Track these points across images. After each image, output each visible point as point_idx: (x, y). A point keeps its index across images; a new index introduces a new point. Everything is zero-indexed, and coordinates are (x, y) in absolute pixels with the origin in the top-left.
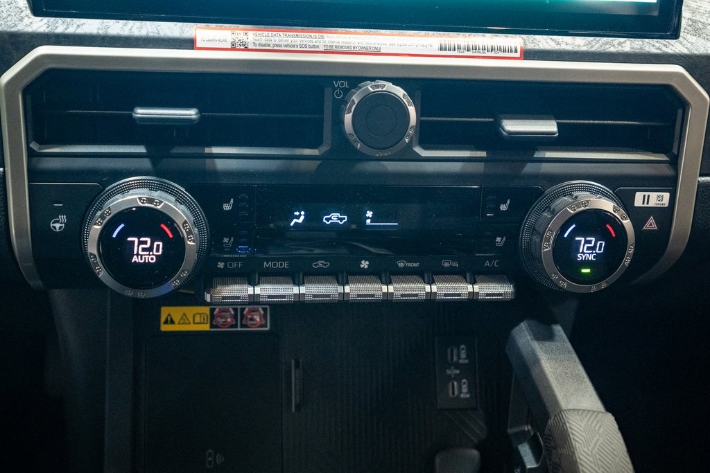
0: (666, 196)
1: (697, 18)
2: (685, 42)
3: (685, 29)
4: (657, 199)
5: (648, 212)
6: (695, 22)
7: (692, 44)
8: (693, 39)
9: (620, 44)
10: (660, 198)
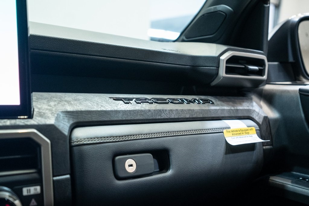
0: (38, 188)
1: (41, 111)
2: (35, 120)
3: (36, 115)
4: (34, 190)
5: (30, 197)
6: (40, 112)
7: (39, 120)
8: (40, 119)
9: (4, 122)
10: (36, 189)
